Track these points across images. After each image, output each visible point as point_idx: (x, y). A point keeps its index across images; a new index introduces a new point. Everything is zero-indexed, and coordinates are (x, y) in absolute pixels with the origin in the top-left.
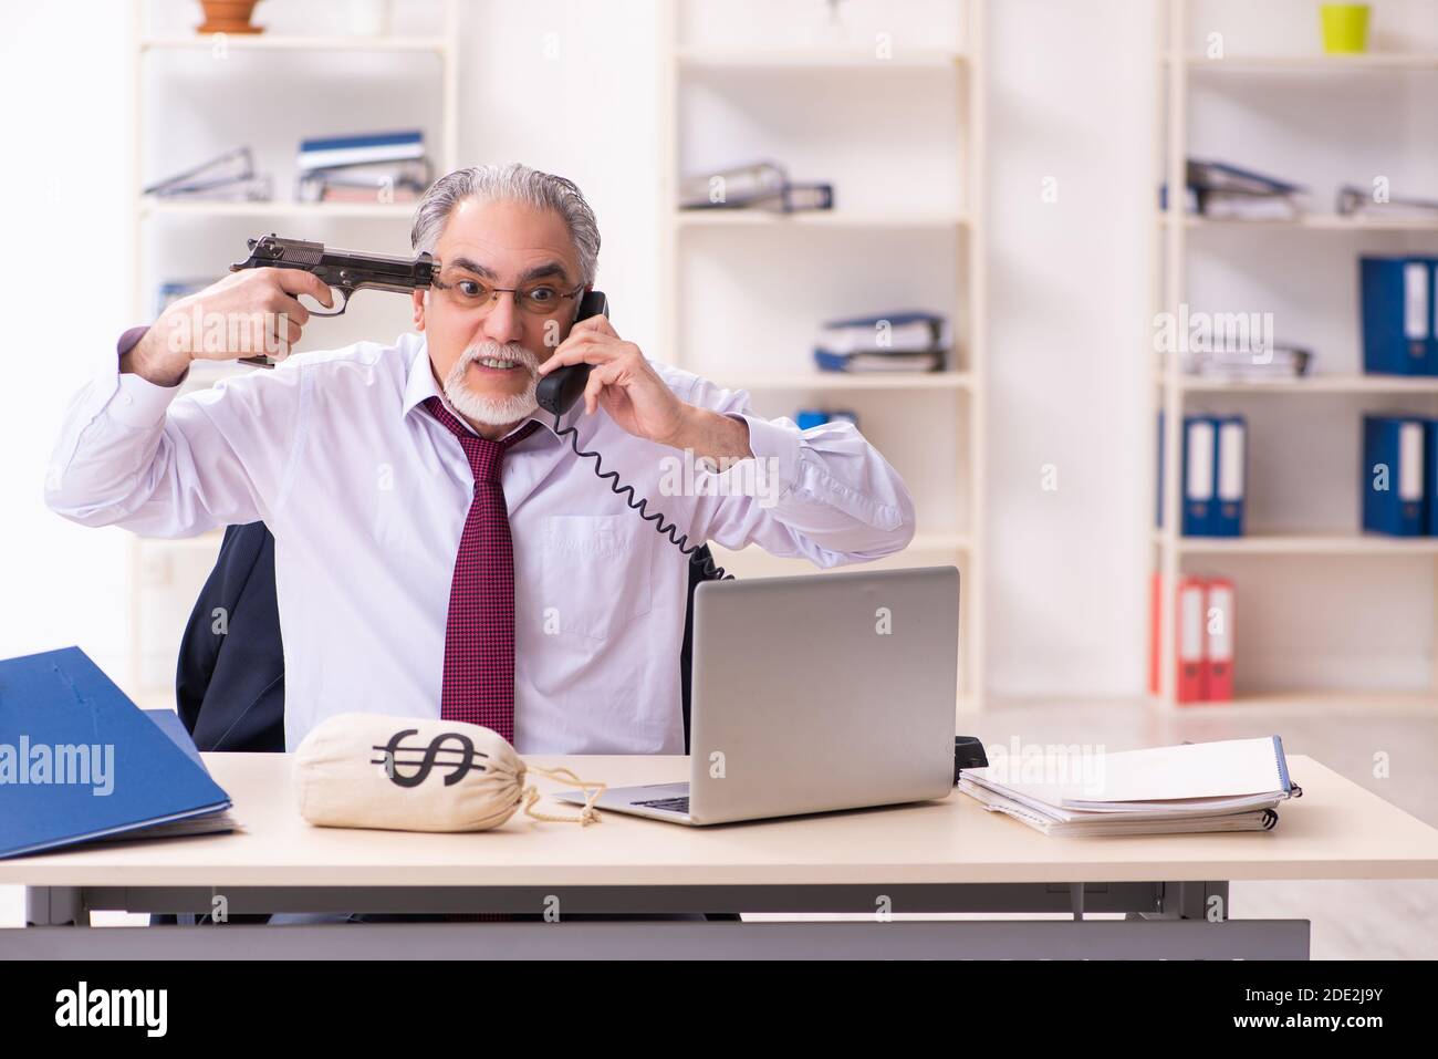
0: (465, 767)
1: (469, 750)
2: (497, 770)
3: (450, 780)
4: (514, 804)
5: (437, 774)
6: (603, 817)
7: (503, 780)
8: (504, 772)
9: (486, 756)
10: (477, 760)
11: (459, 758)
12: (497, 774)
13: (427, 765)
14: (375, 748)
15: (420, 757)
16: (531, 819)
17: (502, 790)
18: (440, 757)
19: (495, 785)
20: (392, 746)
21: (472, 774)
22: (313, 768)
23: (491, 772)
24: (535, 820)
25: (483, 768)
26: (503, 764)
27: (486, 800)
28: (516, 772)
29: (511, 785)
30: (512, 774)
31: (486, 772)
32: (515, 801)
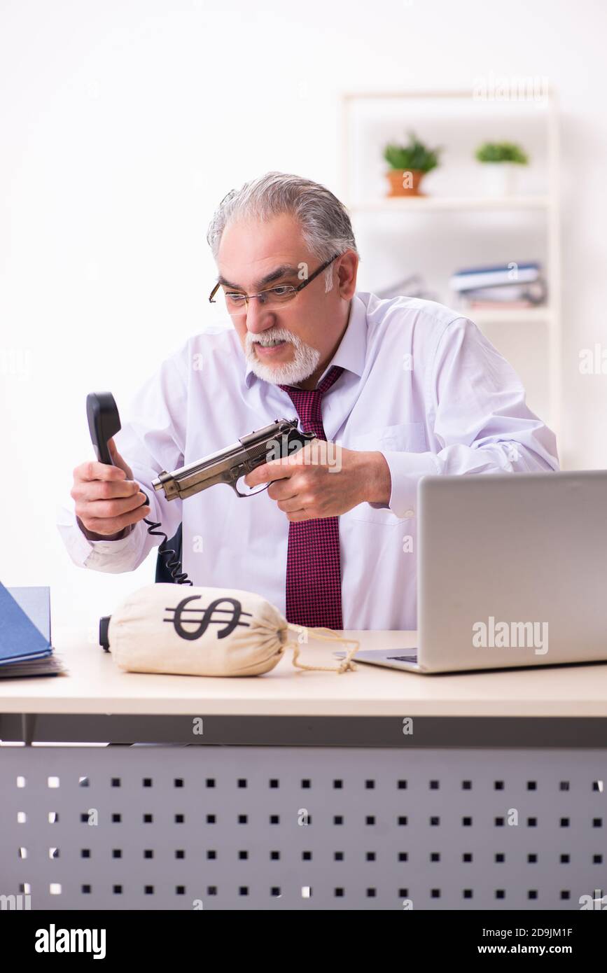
0: (233, 624)
1: (238, 611)
2: (260, 626)
3: (222, 634)
4: (276, 654)
5: (213, 629)
6: (359, 667)
7: (264, 634)
8: (265, 628)
9: (250, 615)
10: (243, 619)
11: (229, 617)
12: (259, 630)
13: (205, 622)
14: (167, 609)
15: (200, 616)
16: (296, 669)
17: (264, 643)
18: (215, 616)
19: (258, 639)
20: (180, 609)
21: (238, 630)
22: (121, 626)
23: (255, 628)
24: (301, 669)
25: (247, 625)
26: (265, 622)
27: (250, 650)
28: (277, 628)
29: (271, 639)
30: (273, 630)
31: (250, 627)
32: (276, 651)
